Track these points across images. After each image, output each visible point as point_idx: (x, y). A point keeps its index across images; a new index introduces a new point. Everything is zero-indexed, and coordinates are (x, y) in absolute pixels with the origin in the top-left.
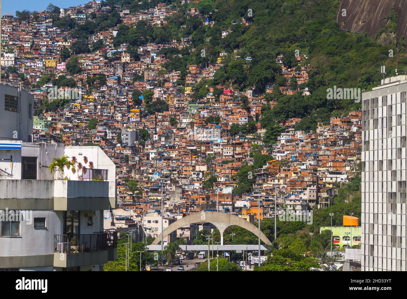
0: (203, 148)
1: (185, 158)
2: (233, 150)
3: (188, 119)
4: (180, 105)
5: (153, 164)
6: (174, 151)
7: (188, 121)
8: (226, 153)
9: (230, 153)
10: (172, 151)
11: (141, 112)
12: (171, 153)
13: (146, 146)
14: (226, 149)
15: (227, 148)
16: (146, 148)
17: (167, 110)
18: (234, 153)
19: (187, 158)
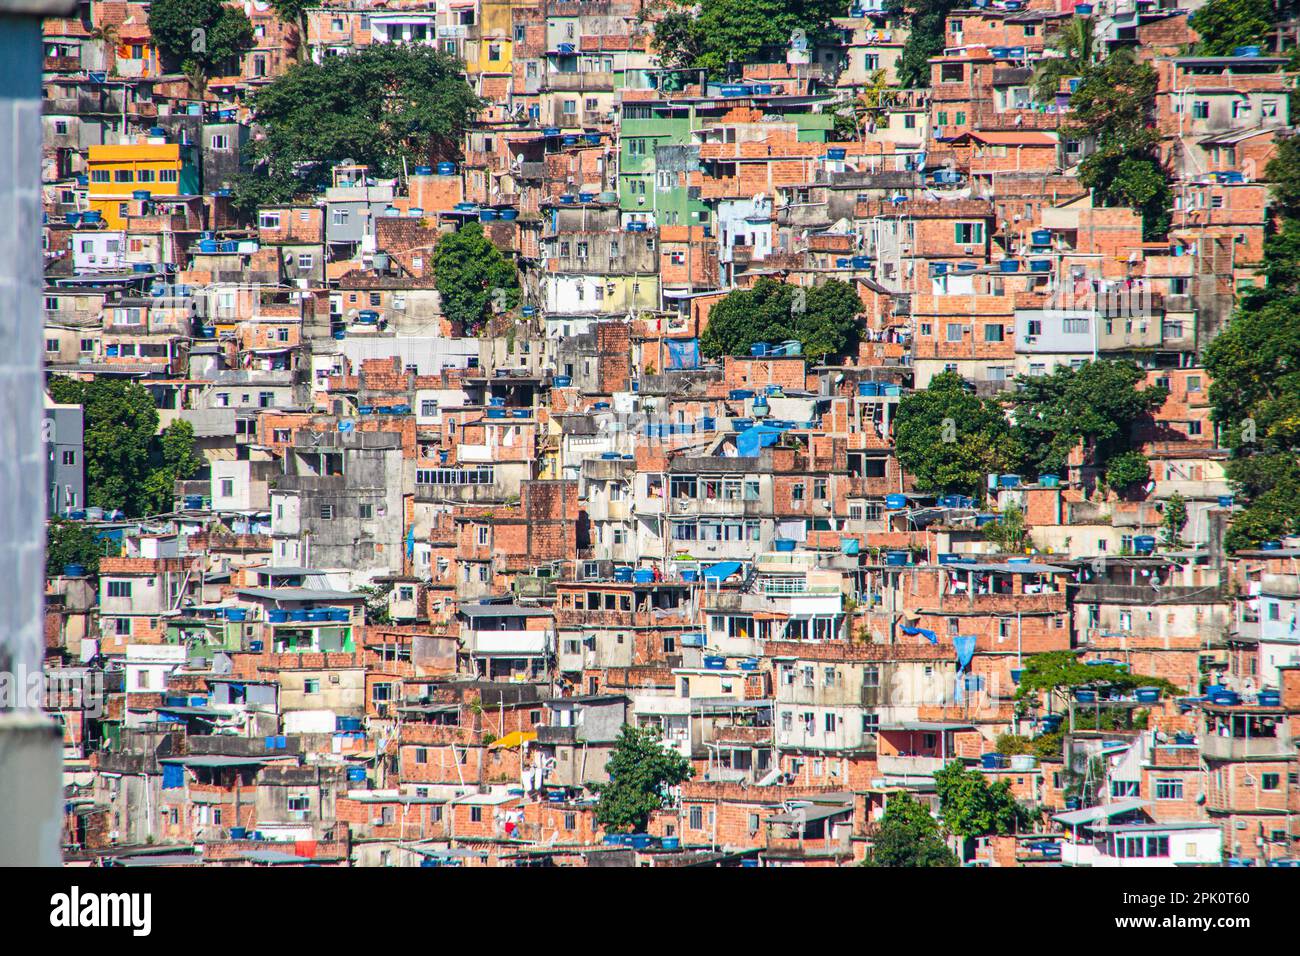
0: (614, 649)
1: (422, 757)
2: (869, 698)
3: (590, 283)
4: (580, 101)
5: (100, 814)
6: (323, 677)
7: (591, 304)
8: (799, 725)
9: (830, 723)
10: (298, 678)
11: (194, 167)
12: (287, 698)
13: (113, 590)
14: (801, 682)
15: (810, 673)
16: (111, 605)
17: (444, 154)
18: (870, 722)
19: (440, 757)
